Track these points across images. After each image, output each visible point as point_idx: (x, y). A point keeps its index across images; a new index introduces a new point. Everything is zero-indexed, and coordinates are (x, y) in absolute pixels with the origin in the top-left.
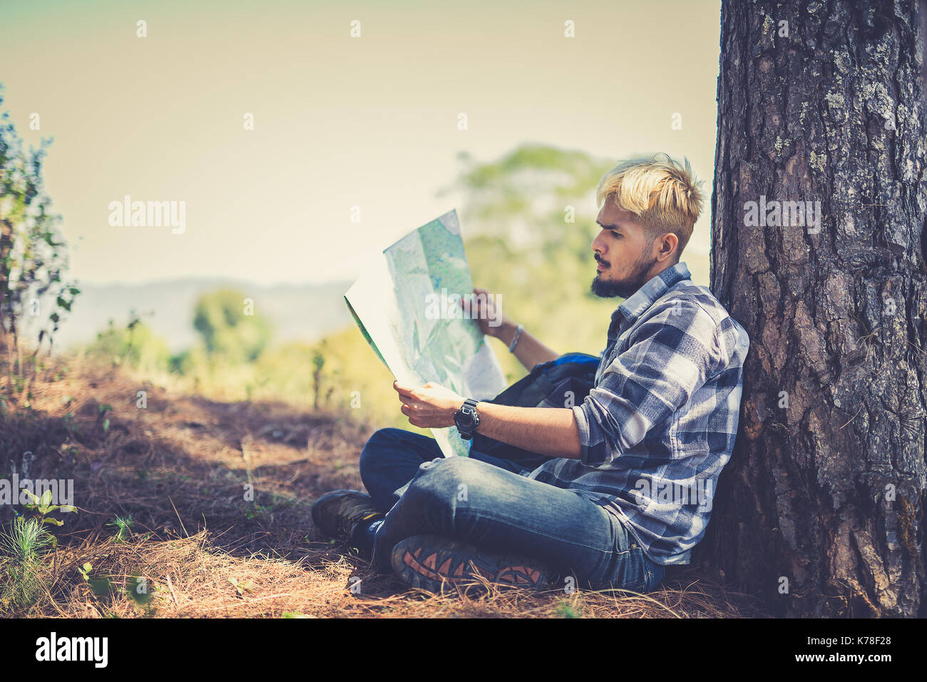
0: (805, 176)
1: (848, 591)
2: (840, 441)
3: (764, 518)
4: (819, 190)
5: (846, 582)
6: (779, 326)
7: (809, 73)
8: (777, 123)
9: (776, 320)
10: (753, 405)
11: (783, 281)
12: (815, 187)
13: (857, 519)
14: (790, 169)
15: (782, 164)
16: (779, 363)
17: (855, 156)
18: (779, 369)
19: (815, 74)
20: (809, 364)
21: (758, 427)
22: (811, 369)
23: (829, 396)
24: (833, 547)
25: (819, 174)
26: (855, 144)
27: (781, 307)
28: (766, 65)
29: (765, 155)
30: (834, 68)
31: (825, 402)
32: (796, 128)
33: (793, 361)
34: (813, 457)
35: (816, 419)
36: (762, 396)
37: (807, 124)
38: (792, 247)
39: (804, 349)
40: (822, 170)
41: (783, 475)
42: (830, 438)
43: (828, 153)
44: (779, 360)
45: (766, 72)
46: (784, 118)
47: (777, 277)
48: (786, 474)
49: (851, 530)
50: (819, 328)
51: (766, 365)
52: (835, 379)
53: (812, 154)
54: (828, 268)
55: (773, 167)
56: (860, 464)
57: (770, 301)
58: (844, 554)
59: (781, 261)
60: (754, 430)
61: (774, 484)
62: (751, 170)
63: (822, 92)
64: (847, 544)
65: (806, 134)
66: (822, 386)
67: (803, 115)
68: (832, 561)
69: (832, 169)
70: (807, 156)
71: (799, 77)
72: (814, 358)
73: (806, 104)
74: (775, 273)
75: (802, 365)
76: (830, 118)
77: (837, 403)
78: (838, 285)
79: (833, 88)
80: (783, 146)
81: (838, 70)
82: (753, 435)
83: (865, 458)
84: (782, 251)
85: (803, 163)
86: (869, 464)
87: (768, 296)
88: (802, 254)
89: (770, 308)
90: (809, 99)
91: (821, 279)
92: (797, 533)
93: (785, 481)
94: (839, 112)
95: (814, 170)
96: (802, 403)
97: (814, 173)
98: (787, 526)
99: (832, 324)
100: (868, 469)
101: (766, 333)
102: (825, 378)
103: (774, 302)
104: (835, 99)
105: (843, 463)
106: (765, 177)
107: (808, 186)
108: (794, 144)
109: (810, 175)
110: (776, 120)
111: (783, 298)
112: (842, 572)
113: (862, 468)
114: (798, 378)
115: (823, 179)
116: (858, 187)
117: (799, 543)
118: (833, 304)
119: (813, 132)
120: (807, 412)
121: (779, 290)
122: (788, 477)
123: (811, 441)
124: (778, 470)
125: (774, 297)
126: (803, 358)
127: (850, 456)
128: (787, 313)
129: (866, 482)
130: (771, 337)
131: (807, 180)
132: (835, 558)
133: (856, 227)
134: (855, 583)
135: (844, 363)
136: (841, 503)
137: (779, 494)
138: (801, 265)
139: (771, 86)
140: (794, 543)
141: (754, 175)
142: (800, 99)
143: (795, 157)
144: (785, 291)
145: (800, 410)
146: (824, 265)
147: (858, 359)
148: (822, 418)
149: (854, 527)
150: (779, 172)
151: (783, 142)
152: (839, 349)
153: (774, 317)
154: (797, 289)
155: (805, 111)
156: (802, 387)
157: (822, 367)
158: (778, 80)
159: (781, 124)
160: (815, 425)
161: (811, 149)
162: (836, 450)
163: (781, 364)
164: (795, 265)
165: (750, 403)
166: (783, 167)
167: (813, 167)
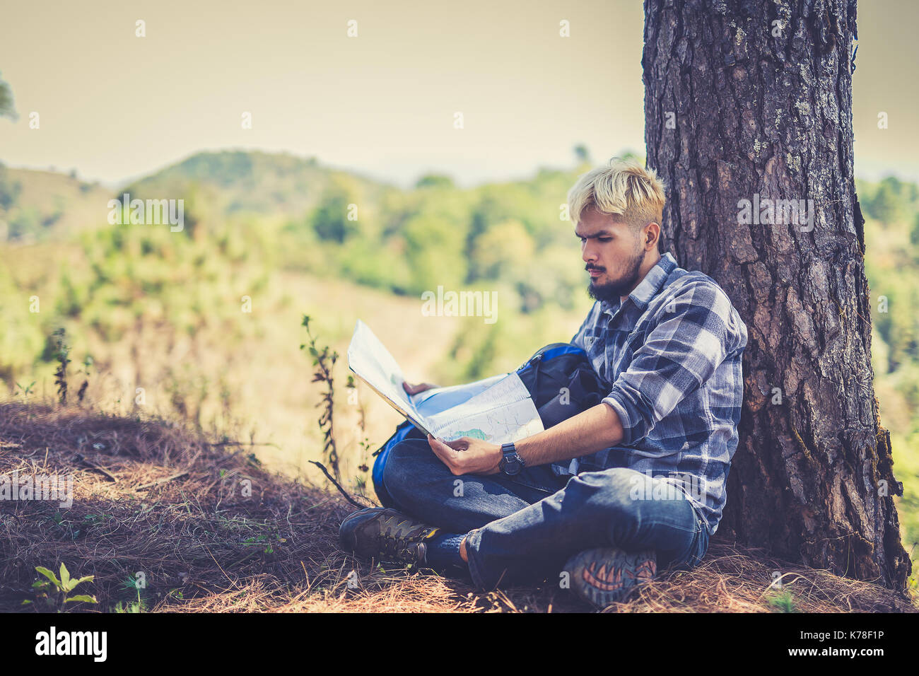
0: (784, 176)
1: (844, 531)
2: (827, 405)
3: (768, 479)
4: (796, 187)
5: (841, 524)
6: (770, 310)
7: (781, 83)
8: (754, 127)
9: (767, 304)
10: (754, 381)
11: (773, 269)
12: (793, 186)
13: (846, 471)
14: (769, 168)
15: (761, 164)
16: (773, 342)
17: (819, 157)
18: (774, 347)
19: (786, 84)
20: (802, 342)
21: (760, 400)
22: (803, 346)
23: (818, 369)
24: (830, 496)
25: (796, 173)
26: (819, 147)
27: (773, 293)
28: (740, 74)
29: (745, 156)
30: (800, 79)
31: (815, 373)
32: (772, 132)
33: (787, 340)
34: (809, 421)
35: (808, 389)
36: (761, 373)
37: (782, 128)
38: (780, 239)
39: (796, 329)
40: (798, 170)
41: (787, 440)
42: (820, 404)
43: (801, 155)
44: (773, 340)
45: (740, 80)
46: (760, 122)
47: (766, 266)
48: (790, 440)
49: (842, 481)
50: (808, 310)
51: (762, 345)
52: (821, 353)
53: (789, 155)
54: (810, 257)
55: (752, 167)
56: (842, 423)
57: (761, 288)
58: (838, 501)
59: (769, 251)
60: (756, 404)
61: (781, 449)
62: (731, 169)
63: (792, 100)
64: (840, 493)
65: (782, 139)
66: (812, 360)
67: (777, 121)
68: (829, 508)
69: (805, 169)
70: (784, 158)
71: (772, 86)
72: (806, 336)
73: (780, 111)
74: (764, 263)
75: (796, 343)
76: (801, 124)
77: (824, 374)
78: (818, 270)
79: (801, 97)
80: (761, 148)
81: (804, 81)
82: (755, 408)
83: (844, 417)
84: (770, 243)
85: (781, 164)
86: (847, 422)
87: (759, 283)
88: (789, 245)
89: (761, 295)
90: (782, 106)
91: (806, 266)
92: (804, 489)
93: (790, 446)
94: (807, 118)
95: (791, 170)
96: (797, 376)
97: (791, 172)
98: (796, 484)
99: (817, 305)
100: (847, 427)
101: (758, 316)
102: (815, 353)
103: (767, 289)
104: (803, 106)
105: (830, 424)
106: (745, 177)
107: (787, 185)
108: (771, 147)
109: (788, 174)
110: (753, 124)
111: (774, 284)
112: (838, 516)
113: (843, 426)
114: (793, 355)
115: (799, 178)
116: (824, 184)
117: (808, 498)
118: (817, 288)
119: (789, 136)
120: (801, 383)
121: (770, 278)
122: (792, 442)
123: (806, 409)
124: (783, 437)
125: (766, 285)
126: (796, 337)
127: (835, 418)
128: (779, 298)
129: (849, 438)
130: (763, 319)
131: (785, 179)
132: (831, 506)
133: (827, 220)
134: (848, 523)
135: (827, 338)
136: (833, 458)
137: (786, 458)
138: (788, 256)
139: (746, 93)
140: (803, 498)
141: (733, 173)
142: (775, 106)
143: (774, 158)
144: (775, 278)
145: (796, 382)
146: (806, 254)
147: (835, 334)
148: (814, 387)
149: (844, 477)
150: (759, 171)
151: (761, 145)
152: (823, 327)
153: (765, 301)
154: (786, 275)
155: (779, 117)
156: (796, 363)
157: (812, 343)
158: (752, 88)
159: (757, 128)
160: (808, 394)
161: (788, 152)
162: (825, 413)
163: (776, 344)
164: (782, 255)
165: (750, 380)
166: (763, 167)
167: (790, 167)
